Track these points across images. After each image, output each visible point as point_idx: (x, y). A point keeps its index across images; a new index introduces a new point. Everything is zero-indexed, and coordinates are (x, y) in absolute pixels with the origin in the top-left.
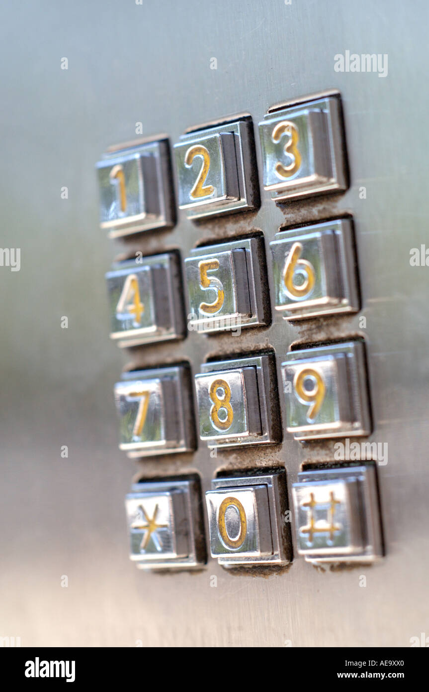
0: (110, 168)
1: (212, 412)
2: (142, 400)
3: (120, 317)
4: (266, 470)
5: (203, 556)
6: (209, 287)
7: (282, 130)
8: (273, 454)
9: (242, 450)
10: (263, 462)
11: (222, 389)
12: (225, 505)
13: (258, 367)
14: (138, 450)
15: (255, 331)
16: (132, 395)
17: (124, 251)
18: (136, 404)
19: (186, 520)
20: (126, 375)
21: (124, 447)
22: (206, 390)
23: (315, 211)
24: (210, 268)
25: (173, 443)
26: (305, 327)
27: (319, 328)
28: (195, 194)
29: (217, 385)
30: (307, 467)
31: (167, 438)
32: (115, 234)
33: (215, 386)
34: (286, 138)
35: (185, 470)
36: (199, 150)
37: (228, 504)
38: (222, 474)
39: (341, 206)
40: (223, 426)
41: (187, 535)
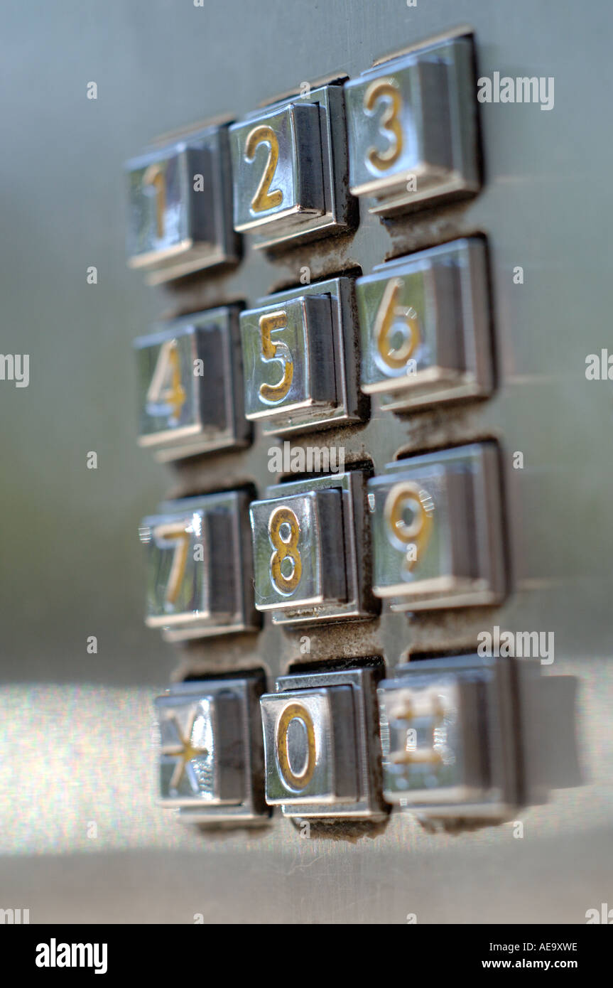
0: (142, 171)
1: (274, 564)
2: (180, 544)
3: (153, 410)
4: (360, 662)
6: (274, 357)
7: (378, 93)
8: (367, 635)
9: (323, 628)
10: (354, 648)
11: (288, 525)
12: (288, 717)
13: (344, 491)
14: (179, 627)
15: (347, 432)
16: (168, 537)
17: (172, 304)
18: (170, 552)
20: (167, 505)
21: (154, 621)
22: (264, 527)
23: (434, 228)
24: (275, 327)
25: (224, 616)
26: (417, 423)
27: (437, 424)
28: (257, 206)
29: (282, 520)
30: (416, 656)
31: (214, 609)
32: (158, 278)
33: (278, 521)
34: (384, 107)
35: (246, 662)
36: (263, 133)
37: (292, 716)
38: (297, 668)
39: (472, 218)
40: (287, 587)
41: (241, 767)
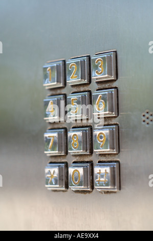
0: (47, 68)
1: (72, 144)
2: (52, 139)
4: (87, 162)
5: (67, 187)
7: (98, 61)
8: (90, 157)
9: (81, 155)
10: (87, 160)
11: (76, 137)
13: (87, 131)
14: (50, 153)
16: (49, 137)
17: (50, 93)
18: (50, 140)
19: (63, 175)
20: (48, 131)
21: (45, 152)
22: (71, 137)
23: (107, 85)
24: (74, 100)
25: (60, 152)
27: (106, 121)
28: (71, 78)
30: (99, 162)
31: (59, 151)
32: (47, 88)
33: (73, 136)
34: (99, 63)
35: (63, 160)
36: (74, 65)
37: (75, 172)
38: (74, 162)
39: (115, 84)
40: (75, 148)
41: (63, 180)
